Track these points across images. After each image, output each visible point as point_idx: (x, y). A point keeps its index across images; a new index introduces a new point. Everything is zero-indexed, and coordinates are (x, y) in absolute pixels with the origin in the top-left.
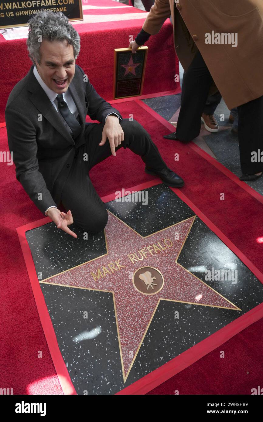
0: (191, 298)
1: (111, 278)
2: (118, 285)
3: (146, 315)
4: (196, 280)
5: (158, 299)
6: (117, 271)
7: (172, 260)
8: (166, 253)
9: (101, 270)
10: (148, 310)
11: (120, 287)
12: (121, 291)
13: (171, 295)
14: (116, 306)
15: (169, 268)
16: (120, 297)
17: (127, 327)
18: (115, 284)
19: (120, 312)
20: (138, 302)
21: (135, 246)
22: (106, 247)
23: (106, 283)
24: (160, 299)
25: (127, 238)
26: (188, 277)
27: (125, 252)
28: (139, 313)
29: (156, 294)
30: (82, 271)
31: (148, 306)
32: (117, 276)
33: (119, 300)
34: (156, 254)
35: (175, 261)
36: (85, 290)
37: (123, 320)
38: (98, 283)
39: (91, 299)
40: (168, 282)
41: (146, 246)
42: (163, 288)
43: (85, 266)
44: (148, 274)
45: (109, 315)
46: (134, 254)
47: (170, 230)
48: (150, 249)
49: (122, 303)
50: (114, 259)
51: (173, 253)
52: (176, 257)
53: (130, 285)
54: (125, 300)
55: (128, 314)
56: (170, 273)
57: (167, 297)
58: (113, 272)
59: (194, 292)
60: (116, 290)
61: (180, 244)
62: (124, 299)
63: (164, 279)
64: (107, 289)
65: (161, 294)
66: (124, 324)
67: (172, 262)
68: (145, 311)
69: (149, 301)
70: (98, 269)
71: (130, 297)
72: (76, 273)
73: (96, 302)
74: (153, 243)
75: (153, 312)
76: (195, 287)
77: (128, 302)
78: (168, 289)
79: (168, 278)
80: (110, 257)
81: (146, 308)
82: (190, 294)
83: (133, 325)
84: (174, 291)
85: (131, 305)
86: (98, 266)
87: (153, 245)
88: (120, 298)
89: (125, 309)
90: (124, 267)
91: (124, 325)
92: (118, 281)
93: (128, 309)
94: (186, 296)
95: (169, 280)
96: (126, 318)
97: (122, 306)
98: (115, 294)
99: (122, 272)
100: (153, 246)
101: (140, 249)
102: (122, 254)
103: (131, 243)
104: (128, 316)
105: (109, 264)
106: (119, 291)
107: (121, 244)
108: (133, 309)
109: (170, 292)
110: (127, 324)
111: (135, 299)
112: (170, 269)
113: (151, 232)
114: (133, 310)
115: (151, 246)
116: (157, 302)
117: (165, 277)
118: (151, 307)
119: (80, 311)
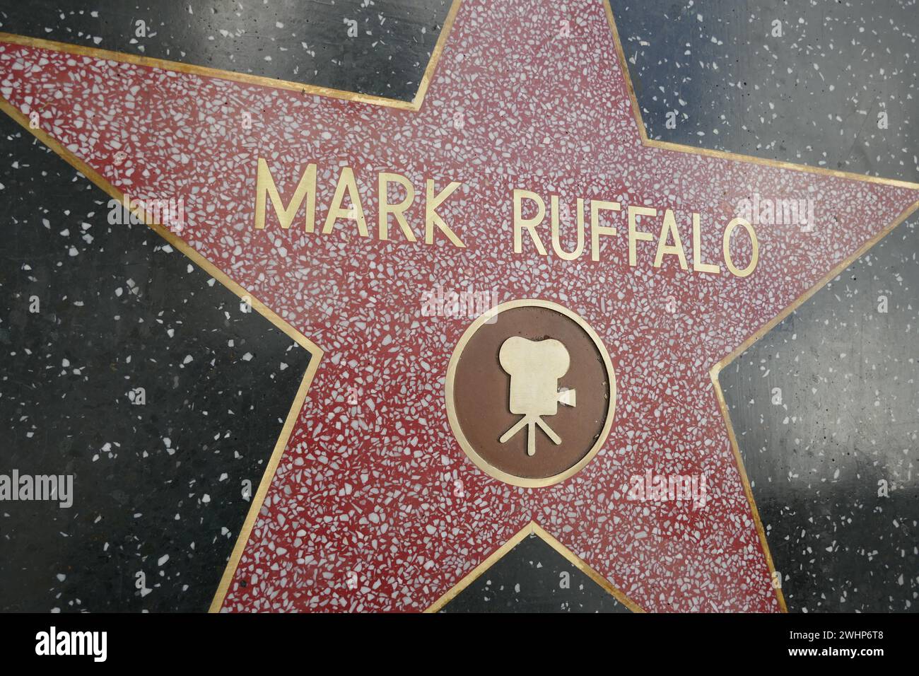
0: (671, 600)
1: (355, 264)
2: (369, 324)
3: (414, 577)
4: (745, 517)
5: (522, 524)
6: (406, 242)
7: (703, 349)
8: (701, 295)
9: (325, 182)
10: (444, 555)
11: (374, 347)
12: (365, 374)
13: (591, 535)
14: (292, 444)
15: (665, 386)
16: (336, 404)
17: (283, 590)
18: (352, 310)
19: (295, 489)
20: (418, 487)
21: (581, 158)
22: (428, 59)
23: (311, 279)
24: (533, 529)
25: (565, 83)
26: (719, 485)
27: (513, 158)
28: (388, 550)
29: (526, 490)
30: (211, 120)
31: (456, 531)
32: (390, 272)
33: (322, 419)
34: (655, 270)
35: (711, 367)
36: (167, 249)
37: (283, 545)
38: (267, 251)
39: (169, 321)
40: (620, 459)
41: (631, 196)
42: (579, 474)
43: (245, 93)
44: (556, 356)
45: (224, 476)
46: (547, 196)
47: (786, 186)
48: (644, 223)
49: (331, 442)
50: (428, 162)
51: (729, 315)
52: (728, 349)
53: (426, 366)
54: (357, 433)
55: (328, 519)
56: (657, 414)
57: (569, 534)
58: (383, 235)
59: (699, 575)
60: (343, 349)
61: (785, 292)
62: (355, 424)
63: (612, 430)
64: (293, 316)
65: (550, 505)
66: (275, 567)
67: (698, 363)
68: (425, 555)
69: (470, 509)
70: (312, 169)
71: (392, 432)
72: (166, 109)
73: (188, 359)
74: (672, 197)
75: (458, 580)
76: (721, 551)
77: (365, 456)
78: (597, 492)
79: (631, 434)
80: (414, 136)
81: (439, 539)
82: (677, 575)
83: (322, 599)
84: (617, 520)
85: (372, 480)
86: (322, 147)
87: (669, 213)
88: (338, 410)
89: (326, 483)
90: (457, 242)
91: (272, 574)
92: (380, 306)
93: (342, 493)
94: (654, 575)
95: (629, 448)
96: (305, 540)
97: (324, 460)
98: (319, 371)
99: (432, 265)
100: (662, 218)
101: (596, 191)
102: (489, 163)
103: (567, 126)
104: (319, 533)
105: (389, 170)
106: (353, 364)
107: (515, 95)
108: (369, 509)
109: (597, 515)
110: (290, 575)
111: (410, 458)
112: (668, 392)
113: (701, 134)
114: (366, 514)
115: (652, 212)
116: (509, 537)
117: (623, 422)
118: (468, 546)
119: (66, 363)
